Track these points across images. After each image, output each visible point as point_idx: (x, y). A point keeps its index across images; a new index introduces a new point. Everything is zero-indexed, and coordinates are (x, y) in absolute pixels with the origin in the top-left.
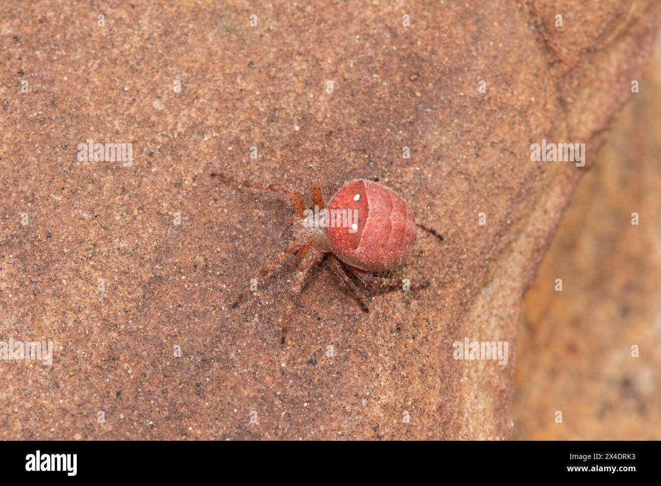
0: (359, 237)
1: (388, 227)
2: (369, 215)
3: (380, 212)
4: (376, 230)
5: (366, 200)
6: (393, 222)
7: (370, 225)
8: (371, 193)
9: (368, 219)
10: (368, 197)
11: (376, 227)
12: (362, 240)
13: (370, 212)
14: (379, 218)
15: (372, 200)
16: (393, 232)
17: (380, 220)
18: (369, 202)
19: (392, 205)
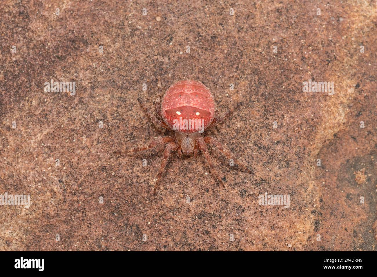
0: (204, 111)
1: (195, 94)
2: (190, 105)
3: (187, 99)
4: (199, 101)
5: (180, 107)
6: (192, 91)
7: (197, 105)
8: (174, 104)
9: (193, 106)
10: (178, 106)
11: (197, 101)
12: (205, 109)
13: (188, 105)
14: (191, 100)
15: (180, 104)
16: (197, 92)
17: (193, 99)
18: (181, 106)
19: (180, 93)
